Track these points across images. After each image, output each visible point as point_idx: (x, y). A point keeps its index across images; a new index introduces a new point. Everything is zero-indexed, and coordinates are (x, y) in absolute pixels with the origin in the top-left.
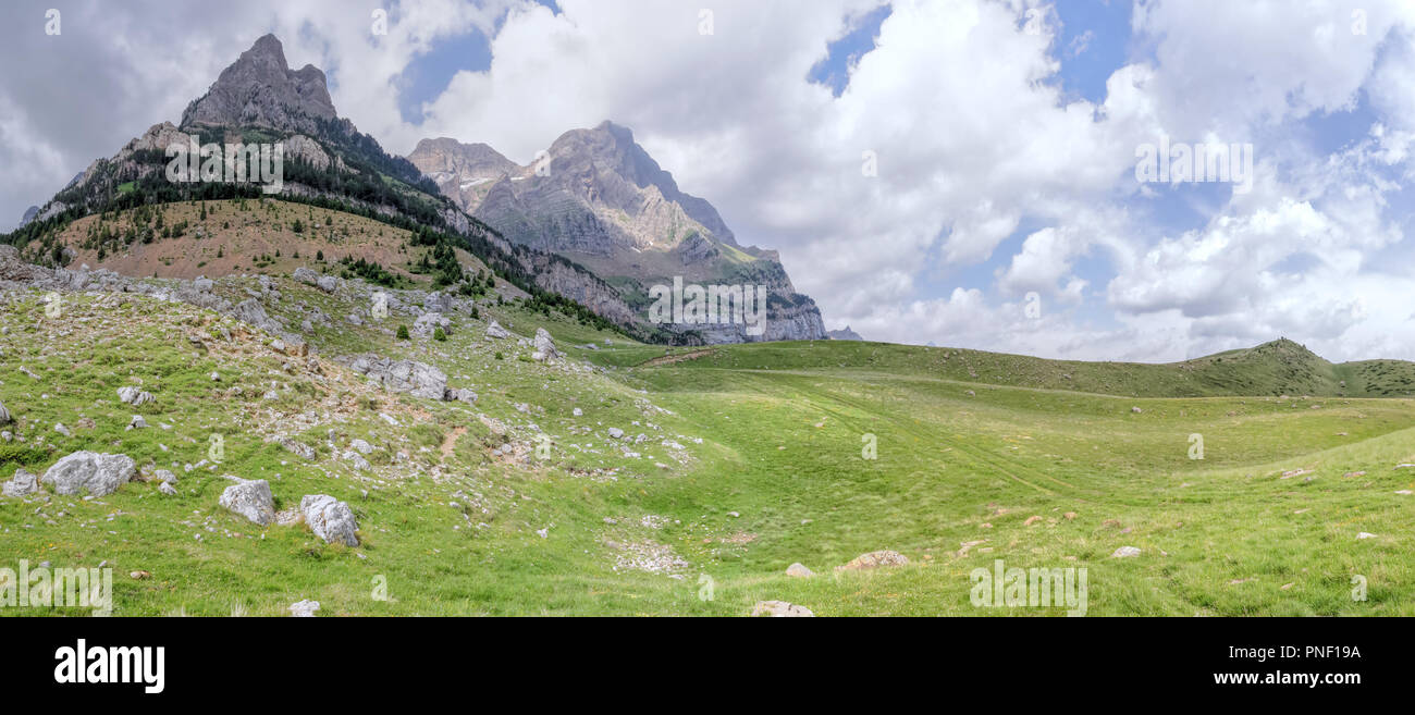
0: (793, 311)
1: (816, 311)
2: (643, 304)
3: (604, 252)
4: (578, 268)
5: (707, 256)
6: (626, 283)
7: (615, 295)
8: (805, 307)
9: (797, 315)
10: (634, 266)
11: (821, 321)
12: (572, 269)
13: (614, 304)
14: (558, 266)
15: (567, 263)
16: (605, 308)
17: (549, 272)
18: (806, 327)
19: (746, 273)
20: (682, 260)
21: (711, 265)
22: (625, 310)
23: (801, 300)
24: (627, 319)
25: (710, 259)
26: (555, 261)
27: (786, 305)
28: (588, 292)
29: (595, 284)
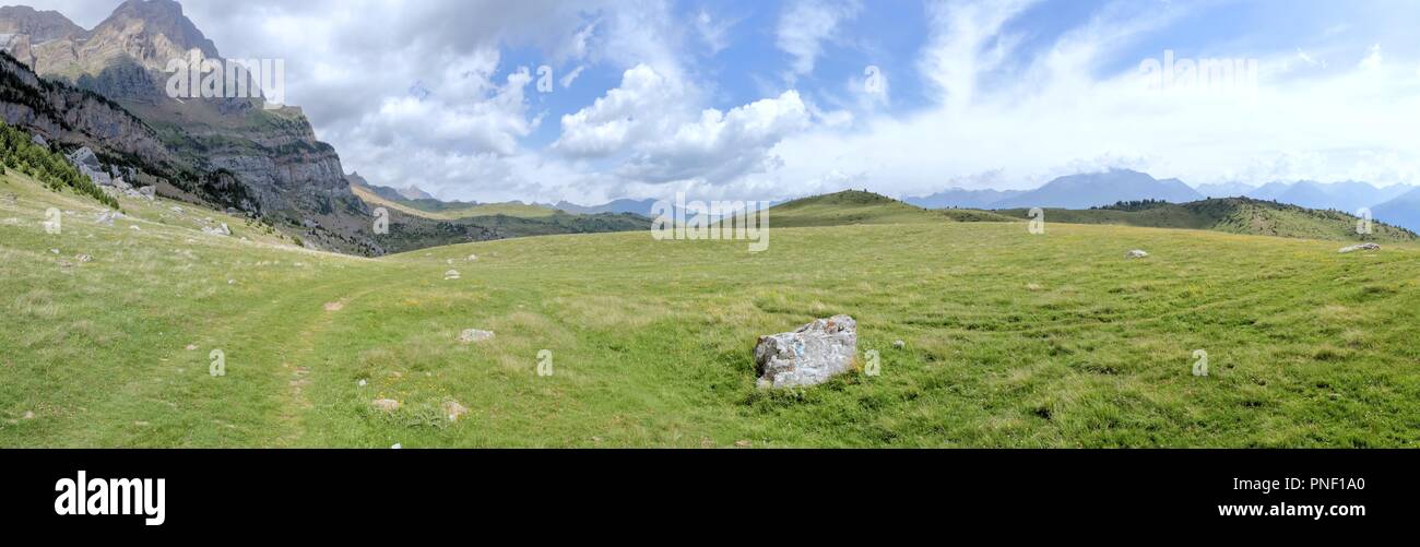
0: (317, 155)
1: (336, 157)
2: (181, 145)
3: (152, 101)
4: (113, 105)
5: (241, 107)
6: (168, 126)
7: (151, 133)
8: (327, 153)
9: (320, 160)
10: (177, 113)
11: (340, 165)
12: (107, 106)
13: (149, 142)
14: (91, 102)
15: (101, 100)
16: (139, 145)
17: (81, 107)
18: (328, 170)
19: (275, 122)
20: (220, 110)
21: (245, 115)
22: (161, 148)
23: (324, 147)
24: (163, 158)
25: (245, 110)
26: (88, 97)
27: (311, 150)
28: (122, 129)
29: (131, 120)
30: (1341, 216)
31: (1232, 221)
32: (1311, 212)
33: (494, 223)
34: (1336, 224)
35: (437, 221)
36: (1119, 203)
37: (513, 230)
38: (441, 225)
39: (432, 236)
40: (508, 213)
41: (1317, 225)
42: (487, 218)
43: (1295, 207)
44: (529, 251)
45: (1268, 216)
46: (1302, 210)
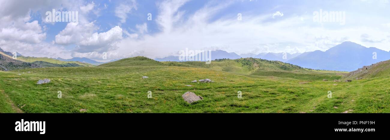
30: (279, 63)
31: (248, 64)
32: (270, 61)
33: (39, 63)
34: (277, 65)
35: (23, 62)
36: (216, 60)
37: (44, 65)
38: (24, 63)
39: (21, 66)
40: (43, 60)
41: (272, 65)
42: (37, 61)
43: (266, 60)
44: (43, 71)
45: (258, 63)
46: (268, 61)
